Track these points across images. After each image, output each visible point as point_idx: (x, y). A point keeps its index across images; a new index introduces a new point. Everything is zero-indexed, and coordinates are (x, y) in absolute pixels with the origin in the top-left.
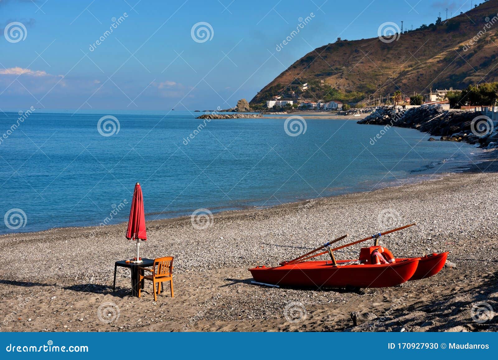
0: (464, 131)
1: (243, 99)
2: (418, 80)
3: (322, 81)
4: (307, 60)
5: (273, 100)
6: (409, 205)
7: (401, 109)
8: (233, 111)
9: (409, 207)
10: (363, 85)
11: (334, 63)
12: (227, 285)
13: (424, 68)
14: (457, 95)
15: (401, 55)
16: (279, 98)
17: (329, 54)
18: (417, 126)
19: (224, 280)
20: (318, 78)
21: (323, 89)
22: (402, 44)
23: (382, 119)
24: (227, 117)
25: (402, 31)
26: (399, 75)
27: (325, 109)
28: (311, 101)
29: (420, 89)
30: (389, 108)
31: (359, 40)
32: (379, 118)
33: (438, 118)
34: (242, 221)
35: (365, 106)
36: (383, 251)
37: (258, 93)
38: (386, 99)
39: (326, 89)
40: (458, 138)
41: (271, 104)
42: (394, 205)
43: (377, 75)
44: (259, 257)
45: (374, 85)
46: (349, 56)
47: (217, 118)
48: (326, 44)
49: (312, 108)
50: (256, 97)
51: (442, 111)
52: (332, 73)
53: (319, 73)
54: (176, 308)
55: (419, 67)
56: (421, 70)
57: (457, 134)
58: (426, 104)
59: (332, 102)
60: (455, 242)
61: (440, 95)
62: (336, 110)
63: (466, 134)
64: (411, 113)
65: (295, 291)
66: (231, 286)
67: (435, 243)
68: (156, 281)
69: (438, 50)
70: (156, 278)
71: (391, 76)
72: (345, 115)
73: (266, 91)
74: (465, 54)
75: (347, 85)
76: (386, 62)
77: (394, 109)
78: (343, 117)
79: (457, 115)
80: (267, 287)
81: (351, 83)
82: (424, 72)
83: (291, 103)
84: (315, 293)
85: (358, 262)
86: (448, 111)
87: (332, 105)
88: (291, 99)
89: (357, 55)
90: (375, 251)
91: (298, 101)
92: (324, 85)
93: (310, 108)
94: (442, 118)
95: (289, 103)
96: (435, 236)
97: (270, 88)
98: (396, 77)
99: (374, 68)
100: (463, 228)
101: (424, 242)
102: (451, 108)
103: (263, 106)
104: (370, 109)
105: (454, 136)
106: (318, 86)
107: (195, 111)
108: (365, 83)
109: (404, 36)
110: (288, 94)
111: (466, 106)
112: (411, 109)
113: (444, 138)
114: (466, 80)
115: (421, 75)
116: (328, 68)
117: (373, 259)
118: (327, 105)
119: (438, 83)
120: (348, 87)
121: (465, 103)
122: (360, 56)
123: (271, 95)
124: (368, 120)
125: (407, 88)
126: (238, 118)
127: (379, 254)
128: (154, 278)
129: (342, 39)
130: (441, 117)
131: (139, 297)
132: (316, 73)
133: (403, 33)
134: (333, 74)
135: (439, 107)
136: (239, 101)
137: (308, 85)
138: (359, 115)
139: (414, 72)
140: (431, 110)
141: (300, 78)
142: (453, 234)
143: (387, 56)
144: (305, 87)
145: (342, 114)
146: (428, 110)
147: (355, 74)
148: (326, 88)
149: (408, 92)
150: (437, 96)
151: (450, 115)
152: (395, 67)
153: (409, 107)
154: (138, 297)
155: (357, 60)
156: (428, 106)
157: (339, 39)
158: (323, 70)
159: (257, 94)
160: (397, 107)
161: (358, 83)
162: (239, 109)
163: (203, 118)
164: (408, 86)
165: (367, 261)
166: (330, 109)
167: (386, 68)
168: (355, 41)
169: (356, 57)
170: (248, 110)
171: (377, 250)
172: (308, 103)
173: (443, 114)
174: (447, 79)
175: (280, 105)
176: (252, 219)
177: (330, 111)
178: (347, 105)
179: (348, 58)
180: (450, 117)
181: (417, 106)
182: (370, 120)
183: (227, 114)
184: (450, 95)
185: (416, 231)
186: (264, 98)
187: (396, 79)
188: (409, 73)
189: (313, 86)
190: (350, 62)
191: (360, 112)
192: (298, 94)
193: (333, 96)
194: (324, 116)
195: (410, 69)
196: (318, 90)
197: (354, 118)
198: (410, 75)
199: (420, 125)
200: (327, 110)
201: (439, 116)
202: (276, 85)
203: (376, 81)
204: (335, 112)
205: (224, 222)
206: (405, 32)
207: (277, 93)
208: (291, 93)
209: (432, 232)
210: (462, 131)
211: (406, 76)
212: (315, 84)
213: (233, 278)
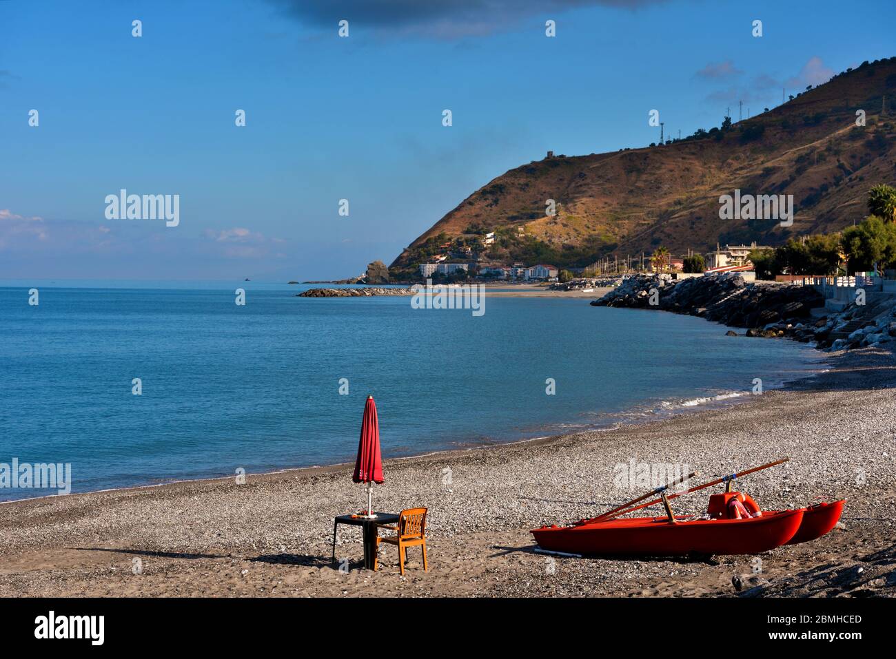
0: (785, 320)
1: (377, 261)
2: (691, 228)
3: (521, 229)
4: (494, 191)
5: (432, 263)
6: (734, 440)
7: (669, 279)
8: (360, 282)
9: (735, 444)
10: (594, 237)
11: (542, 197)
12: (499, 554)
13: (702, 207)
14: (768, 256)
15: (661, 183)
16: (443, 258)
17: (532, 180)
18: (701, 310)
19: (491, 548)
20: (514, 224)
21: (522, 243)
22: (662, 163)
23: (636, 298)
24: (354, 293)
25: (662, 141)
26: (658, 218)
27: (527, 278)
28: (499, 264)
29: (697, 245)
30: (647, 278)
31: (585, 156)
32: (630, 296)
33: (737, 296)
34: (466, 467)
35: (599, 274)
36: (744, 499)
37: (405, 251)
38: (637, 262)
39: (528, 243)
40: (776, 332)
41: (429, 269)
42: (708, 440)
43: (619, 218)
44: (527, 517)
45: (614, 237)
46: (569, 185)
47: (336, 295)
48: (528, 162)
49: (502, 277)
50: (400, 257)
51: (743, 284)
52: (538, 213)
53: (515, 214)
54: (439, 584)
55: (694, 205)
56: (697, 209)
57: (774, 324)
58: (711, 271)
59: (539, 267)
60: (829, 495)
61: (733, 254)
62: (546, 280)
63: (790, 325)
64: (686, 288)
65: (611, 562)
66: (506, 556)
67: (798, 496)
68: (402, 544)
69: (726, 174)
70: (404, 540)
71: (644, 220)
72: (566, 290)
73: (421, 246)
74: (774, 182)
75: (566, 236)
76: (635, 195)
77: (656, 280)
78: (562, 294)
79: (773, 291)
80: (561, 557)
81: (573, 233)
82: (702, 214)
83: (465, 267)
84: (645, 565)
85: (707, 516)
86: (754, 284)
87: (539, 272)
88: (464, 260)
89: (584, 182)
90: (733, 499)
91: (477, 264)
92: (524, 235)
93: (499, 277)
94: (746, 297)
95: (460, 267)
96: (794, 486)
97: (427, 242)
98: (653, 223)
99: (613, 206)
100: (834, 475)
101: (779, 495)
102: (757, 278)
103: (414, 274)
104: (610, 279)
105: (770, 329)
106: (512, 237)
107: (290, 283)
108: (597, 232)
109: (667, 149)
110: (459, 252)
111: (783, 275)
112: (687, 281)
113: (752, 332)
114: (776, 229)
115: (697, 218)
116: (531, 206)
117: (731, 512)
118: (529, 273)
119: (728, 234)
120: (567, 239)
121: (783, 270)
122: (588, 184)
123: (429, 254)
124: (611, 300)
125: (672, 243)
126: (373, 294)
127: (738, 504)
128: (400, 540)
129: (556, 154)
130: (742, 294)
131: (375, 569)
132: (511, 214)
133: (665, 143)
134: (540, 216)
135: (736, 277)
136: (372, 264)
137: (494, 236)
138: (592, 290)
139: (685, 212)
140: (722, 282)
141: (481, 222)
142: (822, 483)
143: (637, 184)
144: (489, 239)
145: (559, 288)
146: (718, 282)
147: (580, 216)
148: (528, 241)
149: (675, 250)
150: (728, 257)
151: (759, 292)
152: (650, 205)
153: (682, 276)
154: (373, 570)
155: (584, 192)
156: (716, 274)
157: (550, 153)
158: (523, 209)
159: (402, 251)
160: (662, 276)
161: (584, 233)
162: (371, 278)
163: (310, 296)
164: (675, 238)
165: (721, 514)
166: (535, 279)
167: (635, 206)
168: (580, 158)
169: (581, 186)
170: (386, 281)
171: (735, 497)
172: (495, 269)
173: (745, 289)
174: (743, 227)
175: (446, 272)
176: (481, 463)
177: (535, 283)
178: (566, 273)
179: (567, 188)
180: (760, 295)
181: (697, 276)
182: (614, 299)
183: (353, 288)
184: (755, 256)
185: (762, 480)
186: (415, 259)
187: (652, 226)
188: (676, 215)
189: (505, 238)
190: (570, 195)
191: (592, 284)
192: (478, 252)
193: (541, 256)
194: (527, 291)
195: (678, 207)
196: (514, 244)
197: (582, 295)
198: (677, 219)
199: (704, 309)
200: (530, 281)
201: (738, 292)
202: (437, 235)
203: (617, 229)
204: (546, 284)
205: (436, 468)
206: (668, 142)
207: (439, 250)
208: (465, 250)
209: (787, 481)
210: (782, 320)
211: (670, 221)
212: (508, 233)
213: (503, 545)
